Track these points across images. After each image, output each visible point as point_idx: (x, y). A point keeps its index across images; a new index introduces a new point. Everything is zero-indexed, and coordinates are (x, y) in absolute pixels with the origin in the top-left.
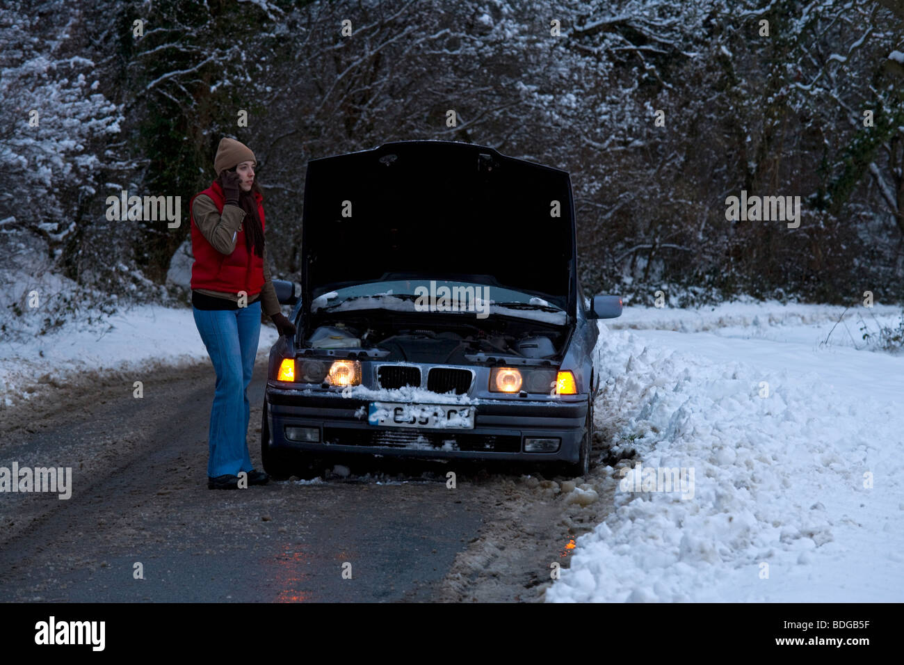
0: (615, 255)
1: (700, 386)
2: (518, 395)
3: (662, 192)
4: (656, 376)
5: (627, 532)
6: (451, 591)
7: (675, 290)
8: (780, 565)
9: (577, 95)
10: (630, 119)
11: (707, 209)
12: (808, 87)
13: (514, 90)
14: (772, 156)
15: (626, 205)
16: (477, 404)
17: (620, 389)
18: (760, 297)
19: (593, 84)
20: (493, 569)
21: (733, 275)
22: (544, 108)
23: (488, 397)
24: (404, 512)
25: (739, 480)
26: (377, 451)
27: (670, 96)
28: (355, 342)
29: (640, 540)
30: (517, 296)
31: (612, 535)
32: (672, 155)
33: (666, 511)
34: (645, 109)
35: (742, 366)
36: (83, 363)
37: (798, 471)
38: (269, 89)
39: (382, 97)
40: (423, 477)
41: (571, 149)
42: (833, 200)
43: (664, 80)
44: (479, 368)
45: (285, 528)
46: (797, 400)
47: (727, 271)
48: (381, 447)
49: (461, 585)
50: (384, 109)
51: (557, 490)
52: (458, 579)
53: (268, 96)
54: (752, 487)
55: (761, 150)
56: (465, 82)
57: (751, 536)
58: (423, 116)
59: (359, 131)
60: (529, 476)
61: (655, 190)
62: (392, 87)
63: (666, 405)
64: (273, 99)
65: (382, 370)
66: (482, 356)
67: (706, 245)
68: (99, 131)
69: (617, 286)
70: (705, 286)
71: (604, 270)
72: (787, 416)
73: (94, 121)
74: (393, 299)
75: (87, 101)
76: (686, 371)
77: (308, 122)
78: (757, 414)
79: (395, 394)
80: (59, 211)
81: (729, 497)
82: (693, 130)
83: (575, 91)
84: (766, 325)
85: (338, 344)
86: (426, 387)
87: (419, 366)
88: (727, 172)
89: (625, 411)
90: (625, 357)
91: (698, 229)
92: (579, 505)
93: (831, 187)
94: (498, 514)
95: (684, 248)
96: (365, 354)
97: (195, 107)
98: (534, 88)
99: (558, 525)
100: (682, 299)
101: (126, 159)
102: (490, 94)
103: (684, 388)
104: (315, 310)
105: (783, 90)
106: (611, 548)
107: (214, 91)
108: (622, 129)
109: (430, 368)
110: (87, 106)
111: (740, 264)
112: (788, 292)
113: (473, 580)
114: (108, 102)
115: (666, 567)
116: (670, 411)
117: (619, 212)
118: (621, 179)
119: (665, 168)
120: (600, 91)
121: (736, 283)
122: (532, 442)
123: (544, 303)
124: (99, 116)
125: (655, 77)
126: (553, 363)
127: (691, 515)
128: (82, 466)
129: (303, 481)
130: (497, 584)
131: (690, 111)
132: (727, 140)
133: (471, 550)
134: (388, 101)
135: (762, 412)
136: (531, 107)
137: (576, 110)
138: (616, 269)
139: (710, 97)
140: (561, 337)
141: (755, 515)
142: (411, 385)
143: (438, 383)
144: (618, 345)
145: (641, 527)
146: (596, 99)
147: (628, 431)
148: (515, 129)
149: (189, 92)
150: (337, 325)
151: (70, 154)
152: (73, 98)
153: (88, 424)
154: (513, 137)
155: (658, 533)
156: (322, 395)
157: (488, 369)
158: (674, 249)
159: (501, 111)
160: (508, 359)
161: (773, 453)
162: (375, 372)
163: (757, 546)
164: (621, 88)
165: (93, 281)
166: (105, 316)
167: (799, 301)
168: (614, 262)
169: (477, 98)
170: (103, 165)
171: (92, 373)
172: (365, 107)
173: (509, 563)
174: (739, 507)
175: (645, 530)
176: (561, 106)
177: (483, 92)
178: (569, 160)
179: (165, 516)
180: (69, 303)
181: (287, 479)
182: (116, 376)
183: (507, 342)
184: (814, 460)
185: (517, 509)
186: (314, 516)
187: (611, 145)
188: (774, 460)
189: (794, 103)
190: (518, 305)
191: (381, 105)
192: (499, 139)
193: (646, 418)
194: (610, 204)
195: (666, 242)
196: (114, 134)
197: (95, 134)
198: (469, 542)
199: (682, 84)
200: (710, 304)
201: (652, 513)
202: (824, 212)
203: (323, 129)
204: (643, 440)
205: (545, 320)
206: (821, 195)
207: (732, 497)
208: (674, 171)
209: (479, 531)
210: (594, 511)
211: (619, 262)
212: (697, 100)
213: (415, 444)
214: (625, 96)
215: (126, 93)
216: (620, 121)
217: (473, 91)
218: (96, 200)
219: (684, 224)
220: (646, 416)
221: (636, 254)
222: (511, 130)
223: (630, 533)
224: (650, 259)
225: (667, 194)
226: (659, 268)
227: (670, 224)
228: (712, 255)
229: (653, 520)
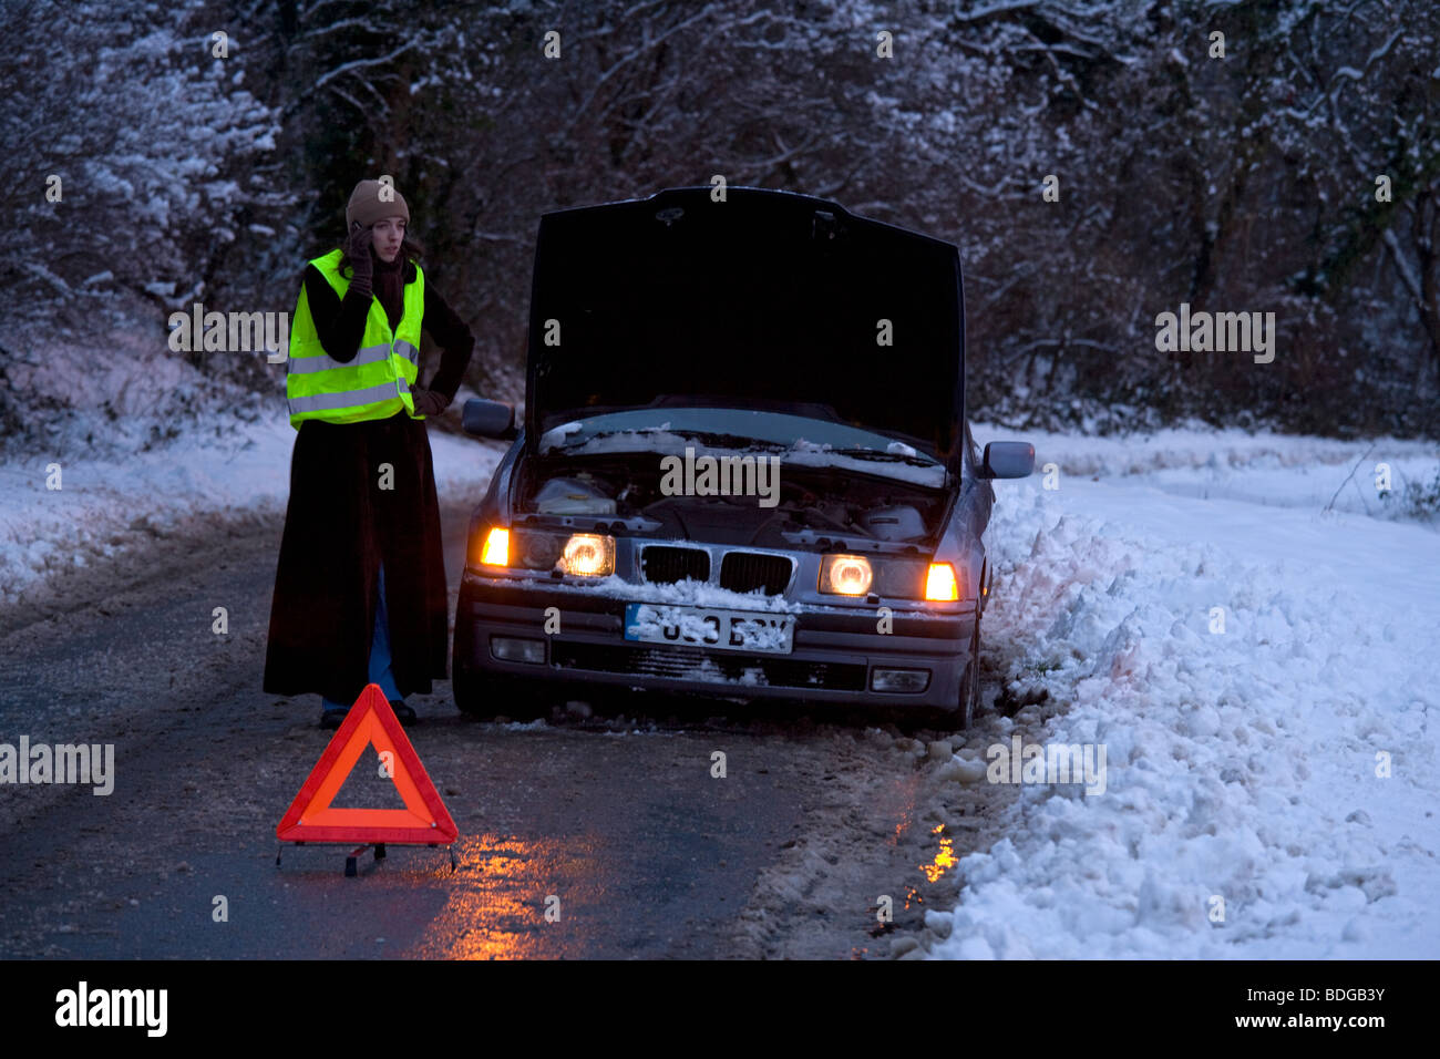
0: (1002, 353)
1: (1150, 587)
2: (864, 599)
3: (1077, 262)
4: (1079, 563)
5: (1047, 863)
6: (748, 940)
7: (1092, 410)
8: (1311, 939)
9: (956, 114)
10: (1034, 154)
11: (1143, 290)
12: (1303, 115)
13: (864, 104)
14: (1242, 215)
15: (1022, 280)
16: (799, 611)
17: (1021, 583)
18: (1216, 422)
19: (980, 100)
20: (818, 900)
21: (1178, 390)
22: (907, 133)
23: (815, 600)
24: (676, 787)
25: (1228, 769)
26: (638, 682)
27: (1094, 121)
28: (606, 506)
29: (1069, 879)
30: (866, 440)
31: (1021, 865)
32: (1094, 208)
33: (1112, 828)
34: (1056, 138)
35: (1211, 551)
36: (204, 497)
37: (1319, 748)
38: (497, 92)
39: (666, 109)
40: (707, 724)
41: (944, 194)
42: (1330, 282)
43: (1085, 96)
44: (803, 554)
45: (482, 811)
46: (1308, 620)
47: (1169, 382)
48: (642, 676)
49: (765, 932)
50: (670, 127)
51: (922, 753)
52: (760, 918)
53: (497, 102)
54: (1251, 780)
55: (1226, 206)
56: (792, 90)
57: (1255, 874)
58: (726, 140)
59: (630, 158)
60: (879, 730)
61: (1066, 260)
62: (682, 96)
63: (1096, 617)
64: (504, 106)
65: (649, 552)
66: (809, 534)
67: (1139, 343)
68: (243, 146)
69: (1005, 401)
70: (1136, 405)
71: (987, 377)
72: (1297, 650)
73: (234, 132)
74: (670, 437)
75: (225, 101)
76: (1127, 558)
77: (555, 143)
78: (1244, 640)
79: (667, 591)
80: (180, 265)
81: (1216, 803)
82: (1125, 172)
83: (955, 109)
84: (1226, 467)
85: (579, 508)
86: (718, 583)
87: (708, 549)
88: (1174, 235)
89: (1028, 618)
90: (1029, 529)
91: (1129, 319)
92: (957, 783)
93: (1326, 263)
94: (827, 795)
95: (1106, 346)
96: (622, 526)
97: (388, 115)
98: (893, 102)
99: (925, 819)
100: (1101, 423)
101: (282, 190)
102: (828, 110)
103: (1126, 590)
104: (546, 451)
105: (1266, 119)
106: (1020, 890)
107: (416, 93)
108: (1022, 167)
109: (726, 552)
110: (225, 109)
111: (1188, 373)
112: (1258, 418)
113: (785, 920)
114: (258, 104)
115: (1115, 933)
116: (1106, 627)
117: (1013, 292)
118: (1018, 242)
119: (1083, 228)
120: (992, 110)
121: (1182, 402)
122: (884, 676)
123: (910, 451)
124: (243, 125)
125: (1073, 91)
126: (922, 549)
127: (1153, 832)
128: (172, 680)
129: (516, 726)
130: (824, 926)
131: (1122, 145)
132: (1177, 189)
133: (783, 864)
134: (676, 115)
135: (1254, 638)
136: (886, 130)
137: (954, 135)
138: (1005, 375)
139: (1153, 123)
140: (936, 508)
141: (1258, 834)
142: (694, 578)
143: (738, 576)
144: (1018, 510)
145: (1070, 855)
146: (984, 122)
147: (1036, 656)
148: (863, 162)
149: (380, 92)
150: (580, 475)
151: (197, 181)
152: (205, 96)
153: (195, 603)
154: (859, 174)
155: (1099, 868)
156: (550, 588)
157: (819, 557)
158: (1091, 348)
159: (842, 135)
160: (850, 541)
161: (1278, 715)
162: (637, 555)
163: (1267, 899)
164: (1021, 107)
165: (227, 369)
166: (241, 426)
167: (1274, 431)
168: (1001, 364)
169: (807, 114)
170: (247, 198)
171: (213, 515)
172: (641, 123)
173: (845, 889)
174: (1232, 820)
175: (1076, 860)
176: (931, 130)
177: (816, 107)
178: (941, 212)
179: (292, 779)
180: (189, 404)
181: (491, 721)
182: (250, 519)
183: (850, 513)
184: (1344, 729)
185: (858, 786)
186: (531, 790)
187: (1005, 190)
188: (1280, 726)
189: (1282, 138)
190: (868, 453)
191: (664, 121)
192: (837, 176)
193: (1063, 635)
194: (1000, 278)
195: (1080, 336)
196: (264, 152)
197: (237, 152)
198: (780, 848)
199: (1111, 103)
200: (1143, 432)
201: (1089, 830)
202: (1316, 300)
203: (577, 155)
204: (1060, 673)
205: (911, 479)
206: (1312, 274)
207: (1221, 803)
208: (1096, 233)
209: (797, 827)
210: (982, 796)
211: (1010, 364)
212: (1132, 127)
213: (698, 672)
214: (1028, 118)
215: (285, 90)
216: (1018, 155)
217: (801, 106)
218: (236, 250)
219: (1108, 311)
220: (1064, 633)
221: (1035, 352)
222: (855, 165)
223: (1052, 865)
224: (1056, 363)
225: (1085, 265)
226: (1068, 375)
227: (1089, 310)
228: (1147, 358)
229: (1091, 843)
